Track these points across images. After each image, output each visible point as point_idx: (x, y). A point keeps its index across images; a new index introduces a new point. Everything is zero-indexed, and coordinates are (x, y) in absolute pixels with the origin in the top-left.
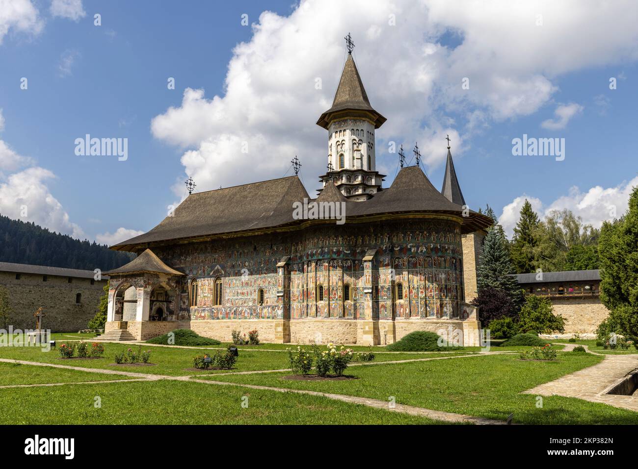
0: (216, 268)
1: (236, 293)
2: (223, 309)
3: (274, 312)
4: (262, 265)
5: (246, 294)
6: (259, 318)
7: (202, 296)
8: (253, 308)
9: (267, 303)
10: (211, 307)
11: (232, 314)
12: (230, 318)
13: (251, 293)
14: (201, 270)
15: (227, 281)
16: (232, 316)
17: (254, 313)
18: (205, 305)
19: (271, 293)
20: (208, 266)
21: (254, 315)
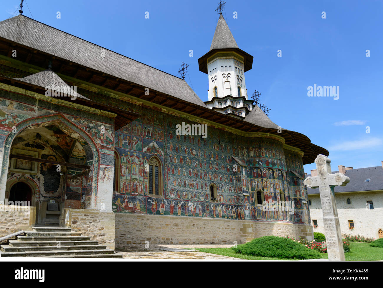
0: (151, 144)
1: (183, 183)
2: (165, 200)
3: (228, 211)
4: (212, 159)
5: (196, 187)
6: (212, 216)
7: (129, 178)
8: (206, 204)
9: (220, 200)
10: (146, 196)
11: (179, 208)
12: (176, 214)
13: (202, 186)
14: (124, 140)
15: (170, 166)
16: (179, 211)
17: (208, 210)
18: (135, 190)
19: (223, 190)
20: (138, 138)
21: (208, 212)
